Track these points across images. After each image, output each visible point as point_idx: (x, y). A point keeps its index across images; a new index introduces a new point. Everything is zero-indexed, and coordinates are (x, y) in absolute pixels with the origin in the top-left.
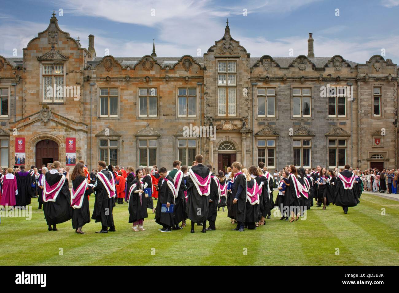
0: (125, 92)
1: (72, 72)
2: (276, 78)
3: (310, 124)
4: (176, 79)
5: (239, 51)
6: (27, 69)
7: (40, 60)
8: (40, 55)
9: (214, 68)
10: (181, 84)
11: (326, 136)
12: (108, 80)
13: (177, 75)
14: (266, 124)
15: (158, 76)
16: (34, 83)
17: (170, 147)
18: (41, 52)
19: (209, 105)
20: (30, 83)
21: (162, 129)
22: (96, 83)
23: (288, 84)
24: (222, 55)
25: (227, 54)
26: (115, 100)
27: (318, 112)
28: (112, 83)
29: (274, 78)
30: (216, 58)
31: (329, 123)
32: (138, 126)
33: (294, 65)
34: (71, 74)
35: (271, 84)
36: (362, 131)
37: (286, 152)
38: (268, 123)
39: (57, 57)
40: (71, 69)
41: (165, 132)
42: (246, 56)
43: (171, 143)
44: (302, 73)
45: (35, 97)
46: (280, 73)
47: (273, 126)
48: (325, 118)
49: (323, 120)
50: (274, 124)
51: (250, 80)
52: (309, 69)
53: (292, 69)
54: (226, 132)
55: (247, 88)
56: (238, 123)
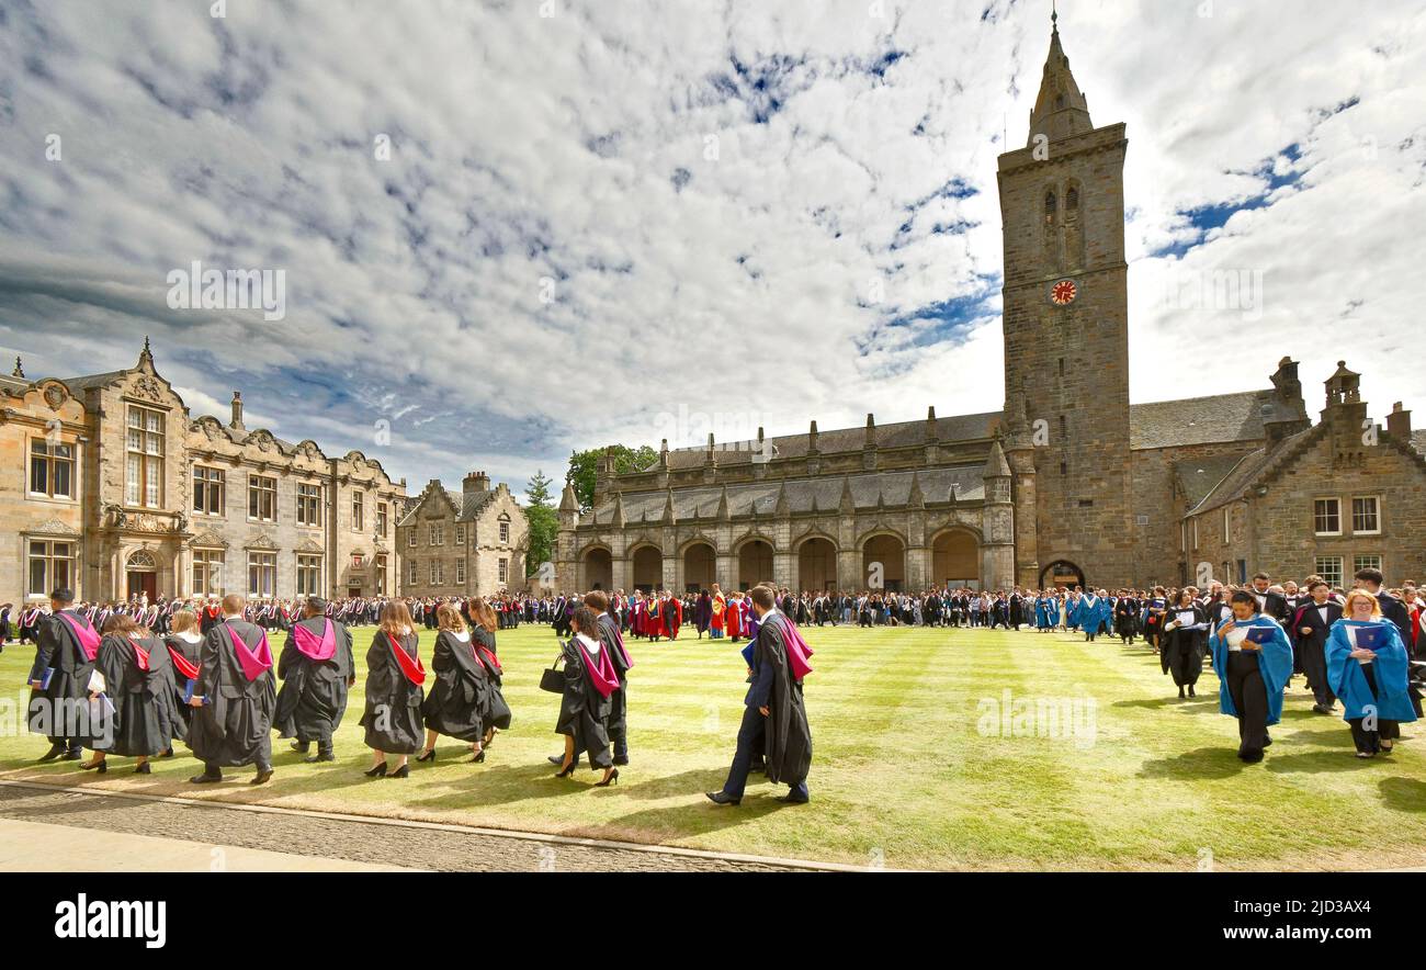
2: (226, 456)
3: (274, 532)
4: (26, 420)
5: (170, 400)
9: (121, 417)
10: (37, 431)
11: (295, 551)
13: (31, 413)
14: (207, 526)
19: (110, 483)
23: (243, 469)
24: (137, 398)
25: (147, 399)
27: (284, 516)
29: (221, 455)
30: (125, 399)
31: (297, 533)
33: (253, 441)
35: (217, 463)
36: (341, 548)
37: (240, 572)
38: (212, 526)
42: (182, 409)
43: (14, 546)
44: (264, 457)
46: (233, 450)
47: (220, 530)
48: (293, 525)
49: (291, 528)
50: (222, 527)
51: (187, 452)
52: (274, 452)
53: (249, 446)
54: (145, 534)
55: (182, 464)
56: (167, 521)
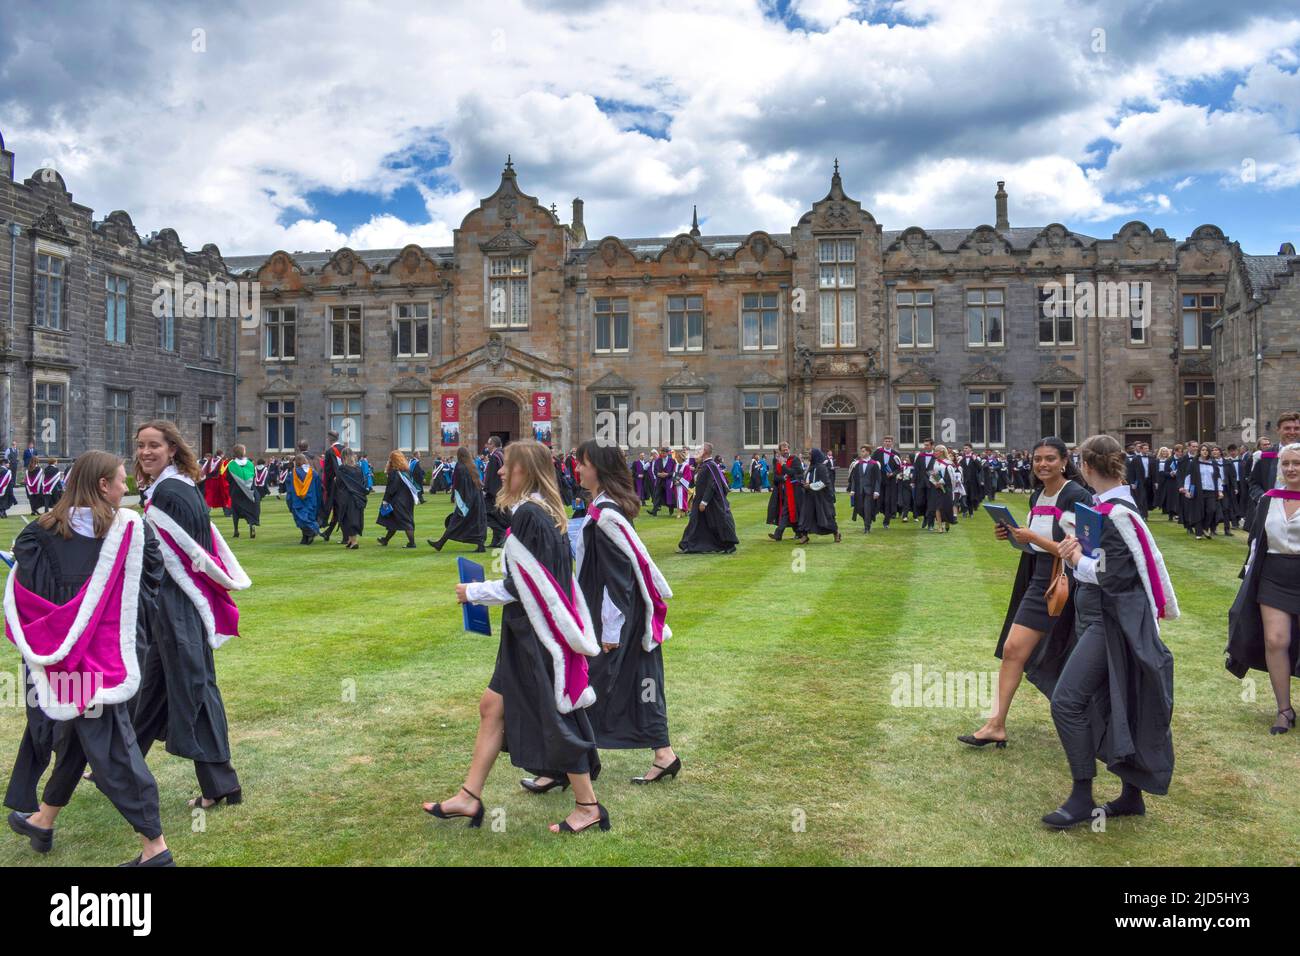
0: (643, 305)
1: (544, 269)
2: (934, 271)
3: (1001, 360)
4: (738, 278)
5: (860, 221)
6: (462, 268)
7: (485, 249)
8: (485, 240)
9: (811, 255)
10: (748, 287)
11: (1035, 383)
12: (609, 283)
13: (741, 270)
14: (915, 361)
15: (703, 272)
16: (473, 293)
17: (728, 407)
18: (487, 234)
19: (802, 327)
20: (467, 293)
21: (712, 375)
22: (588, 290)
23: (958, 282)
24: (826, 229)
25: (837, 228)
26: (622, 320)
27: (1018, 336)
28: (618, 288)
29: (928, 271)
30: (815, 234)
31: (1041, 358)
32: (667, 370)
33: (970, 244)
34: (541, 274)
35: (925, 282)
36: (1108, 374)
37: (956, 416)
38: (920, 360)
39: (516, 243)
40: (541, 265)
41: (718, 380)
42: (875, 230)
43: (731, 400)
44: (986, 261)
45: (476, 319)
46: (942, 261)
47: (930, 365)
48: (1032, 347)
49: (1028, 352)
50: (931, 360)
51: (881, 276)
52: (999, 252)
53: (965, 253)
54: (837, 377)
55: (876, 292)
56: (859, 360)
